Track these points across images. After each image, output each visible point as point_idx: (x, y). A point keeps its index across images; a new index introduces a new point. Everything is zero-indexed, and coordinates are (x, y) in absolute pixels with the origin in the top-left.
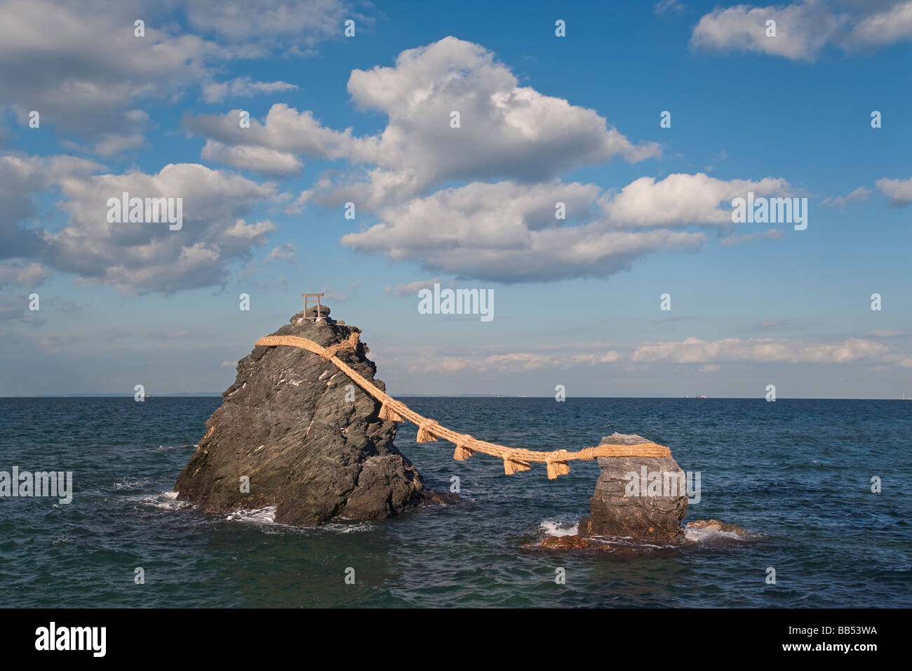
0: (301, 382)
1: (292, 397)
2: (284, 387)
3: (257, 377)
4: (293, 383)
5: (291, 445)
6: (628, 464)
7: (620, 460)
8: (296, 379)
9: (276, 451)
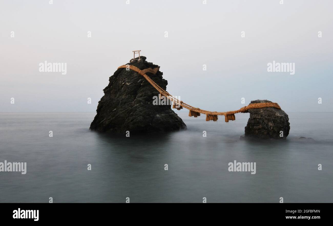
0: (130, 83)
1: (127, 89)
2: (124, 86)
3: (115, 83)
4: (127, 84)
5: (126, 108)
6: (262, 111)
7: (258, 110)
8: (128, 82)
9: (121, 111)
